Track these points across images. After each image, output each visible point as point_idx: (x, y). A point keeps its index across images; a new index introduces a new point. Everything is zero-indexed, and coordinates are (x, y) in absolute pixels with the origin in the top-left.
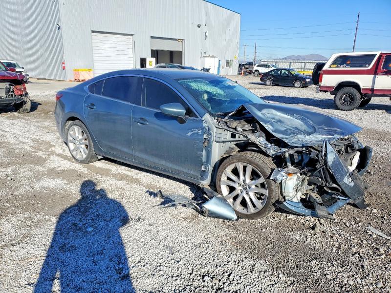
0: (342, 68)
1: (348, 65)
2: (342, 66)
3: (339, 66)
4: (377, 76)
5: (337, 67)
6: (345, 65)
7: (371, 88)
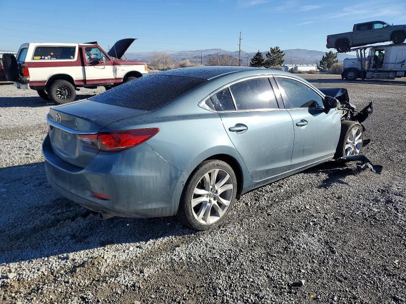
0: (47, 60)
1: (52, 57)
2: (46, 58)
3: (43, 57)
4: (86, 67)
5: (41, 59)
6: (49, 57)
7: (82, 79)
